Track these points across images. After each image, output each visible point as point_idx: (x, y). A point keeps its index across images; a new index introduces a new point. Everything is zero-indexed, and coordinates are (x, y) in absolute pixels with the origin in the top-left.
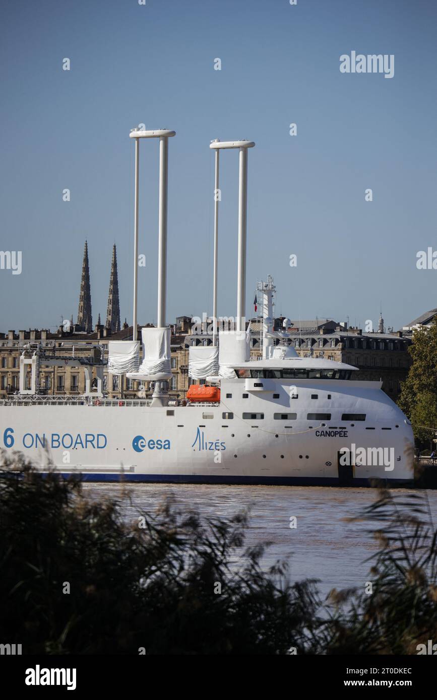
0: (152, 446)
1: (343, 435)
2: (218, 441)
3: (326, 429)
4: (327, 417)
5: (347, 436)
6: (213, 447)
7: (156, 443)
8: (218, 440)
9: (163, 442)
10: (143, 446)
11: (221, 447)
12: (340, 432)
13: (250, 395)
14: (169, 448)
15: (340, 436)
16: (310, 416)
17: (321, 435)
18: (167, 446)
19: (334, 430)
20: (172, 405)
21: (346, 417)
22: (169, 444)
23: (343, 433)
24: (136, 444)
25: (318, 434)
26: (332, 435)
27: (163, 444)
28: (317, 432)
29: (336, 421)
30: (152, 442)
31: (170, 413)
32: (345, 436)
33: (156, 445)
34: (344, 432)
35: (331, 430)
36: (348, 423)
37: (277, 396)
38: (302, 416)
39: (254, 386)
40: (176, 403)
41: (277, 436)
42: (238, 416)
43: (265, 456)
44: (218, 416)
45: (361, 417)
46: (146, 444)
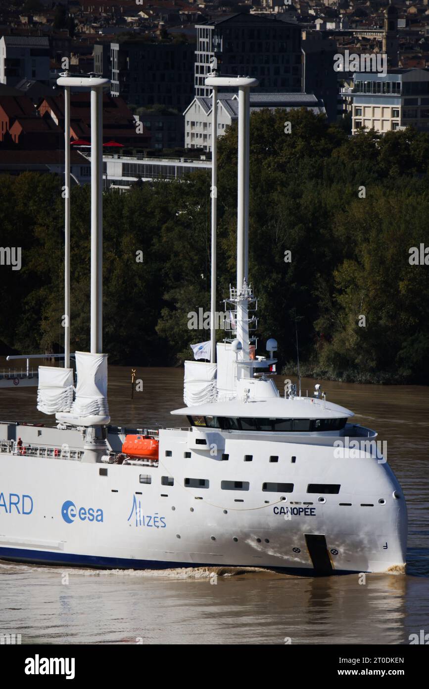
0: (83, 516)
1: (309, 513)
2: (156, 516)
3: (286, 504)
4: (288, 488)
5: (315, 515)
6: (152, 523)
7: (87, 512)
8: (157, 514)
9: (95, 511)
10: (74, 516)
11: (160, 524)
12: (305, 509)
13: (193, 454)
14: (102, 520)
15: (305, 515)
16: (266, 487)
17: (281, 513)
18: (99, 518)
19: (298, 506)
20: (106, 462)
21: (313, 488)
22: (102, 515)
23: (309, 510)
24: (65, 512)
25: (276, 511)
26: (295, 512)
27: (95, 514)
28: (276, 509)
29: (300, 494)
30: (83, 511)
31: (103, 472)
32: (311, 515)
33: (88, 515)
34: (311, 509)
35: (293, 506)
36: (315, 496)
37: (226, 457)
38: (256, 486)
39: (197, 443)
40: (110, 459)
41: (226, 512)
42: (179, 482)
43: (214, 538)
44: (157, 481)
45: (334, 489)
46: (76, 512)
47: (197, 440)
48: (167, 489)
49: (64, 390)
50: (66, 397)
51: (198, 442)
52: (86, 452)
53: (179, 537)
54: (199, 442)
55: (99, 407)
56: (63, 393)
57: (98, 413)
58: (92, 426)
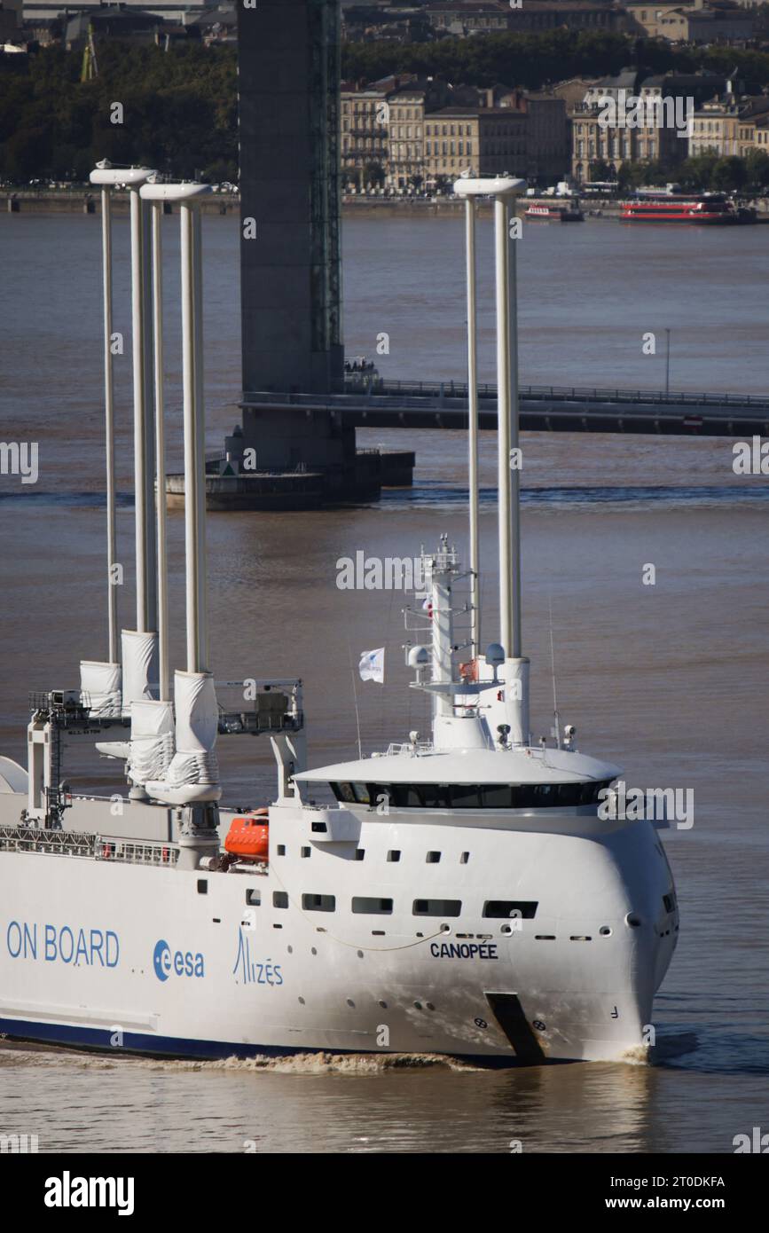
0: (179, 967)
1: (487, 954)
2: (269, 963)
3: (450, 938)
4: (452, 908)
5: (496, 958)
6: (263, 978)
7: (184, 958)
8: (270, 960)
9: (194, 957)
10: (168, 966)
12: (480, 946)
13: (314, 850)
14: (202, 974)
15: (482, 957)
16: (422, 907)
17: (443, 954)
18: (199, 970)
19: (468, 942)
20: (206, 868)
21: (496, 909)
22: (202, 964)
23: (486, 949)
24: (158, 960)
25: (436, 951)
26: (465, 953)
27: (194, 963)
28: (434, 947)
29: (471, 920)
30: (179, 959)
31: (202, 887)
32: (491, 957)
33: (185, 966)
34: (490, 946)
35: (461, 941)
36: (497, 923)
37: (360, 855)
38: (403, 907)
39: (313, 830)
40: (210, 862)
41: (361, 954)
42: (295, 901)
43: (351, 1003)
44: (267, 899)
45: (528, 909)
46: (170, 961)
47: (314, 824)
48: (280, 915)
49: (158, 740)
50: (161, 753)
51: (315, 828)
52: (182, 850)
53: (302, 1001)
54: (318, 827)
55: (198, 770)
56: (156, 746)
57: (198, 780)
58: (189, 804)
